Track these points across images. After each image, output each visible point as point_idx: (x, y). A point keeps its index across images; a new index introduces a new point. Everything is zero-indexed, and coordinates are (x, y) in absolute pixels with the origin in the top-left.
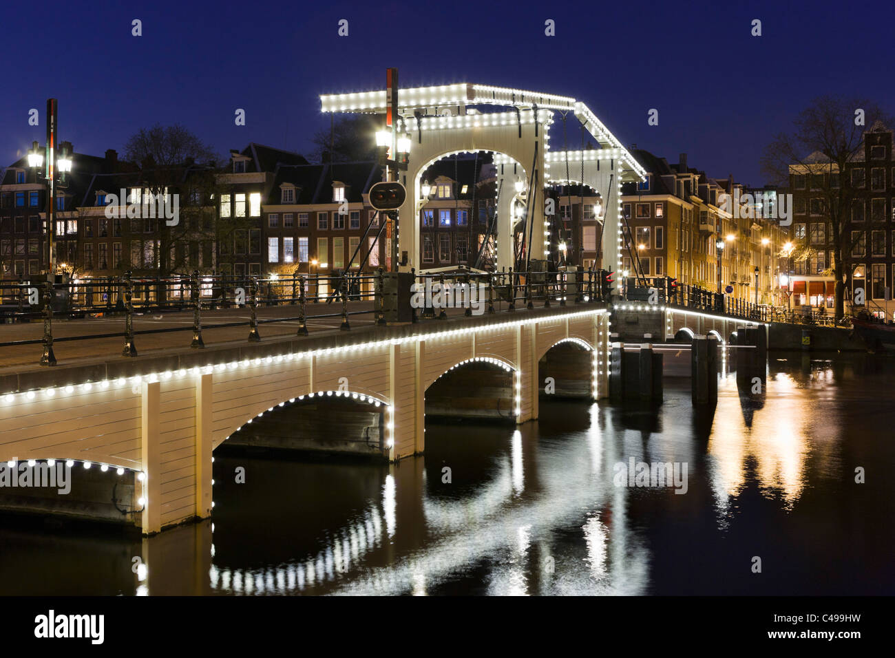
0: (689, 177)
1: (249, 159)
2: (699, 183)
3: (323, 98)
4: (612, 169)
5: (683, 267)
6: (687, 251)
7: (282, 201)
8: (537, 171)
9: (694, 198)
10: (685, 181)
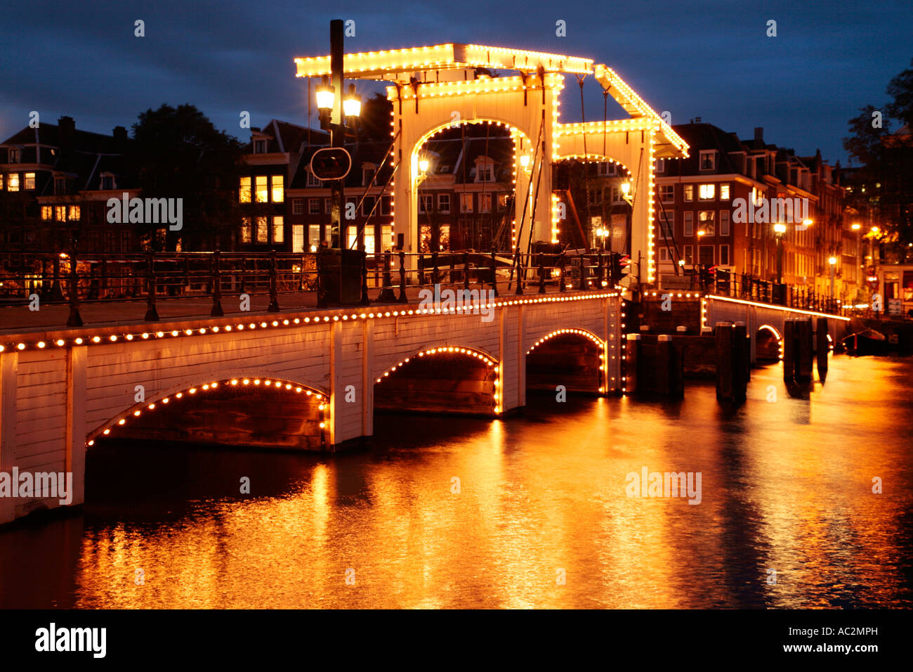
0: (764, 153)
1: (271, 138)
2: (776, 161)
3: (298, 61)
4: (643, 142)
5: (755, 256)
6: (759, 238)
7: (308, 185)
8: (543, 143)
9: (768, 177)
10: (757, 159)
